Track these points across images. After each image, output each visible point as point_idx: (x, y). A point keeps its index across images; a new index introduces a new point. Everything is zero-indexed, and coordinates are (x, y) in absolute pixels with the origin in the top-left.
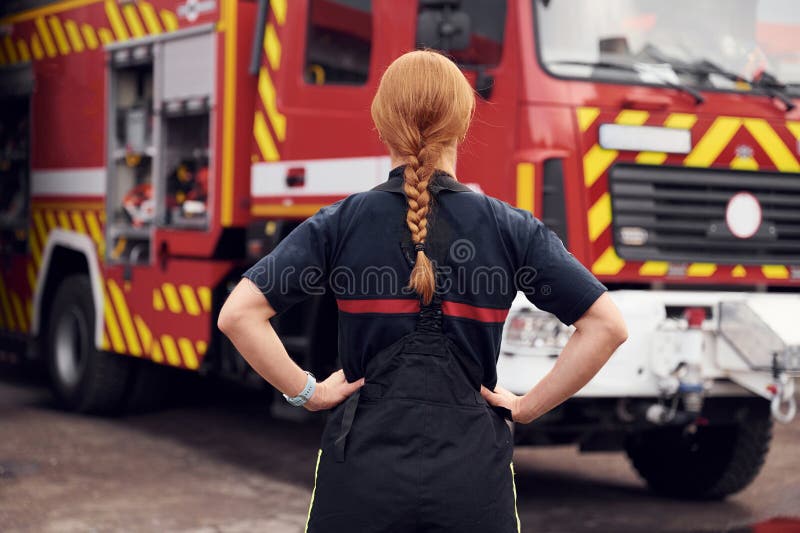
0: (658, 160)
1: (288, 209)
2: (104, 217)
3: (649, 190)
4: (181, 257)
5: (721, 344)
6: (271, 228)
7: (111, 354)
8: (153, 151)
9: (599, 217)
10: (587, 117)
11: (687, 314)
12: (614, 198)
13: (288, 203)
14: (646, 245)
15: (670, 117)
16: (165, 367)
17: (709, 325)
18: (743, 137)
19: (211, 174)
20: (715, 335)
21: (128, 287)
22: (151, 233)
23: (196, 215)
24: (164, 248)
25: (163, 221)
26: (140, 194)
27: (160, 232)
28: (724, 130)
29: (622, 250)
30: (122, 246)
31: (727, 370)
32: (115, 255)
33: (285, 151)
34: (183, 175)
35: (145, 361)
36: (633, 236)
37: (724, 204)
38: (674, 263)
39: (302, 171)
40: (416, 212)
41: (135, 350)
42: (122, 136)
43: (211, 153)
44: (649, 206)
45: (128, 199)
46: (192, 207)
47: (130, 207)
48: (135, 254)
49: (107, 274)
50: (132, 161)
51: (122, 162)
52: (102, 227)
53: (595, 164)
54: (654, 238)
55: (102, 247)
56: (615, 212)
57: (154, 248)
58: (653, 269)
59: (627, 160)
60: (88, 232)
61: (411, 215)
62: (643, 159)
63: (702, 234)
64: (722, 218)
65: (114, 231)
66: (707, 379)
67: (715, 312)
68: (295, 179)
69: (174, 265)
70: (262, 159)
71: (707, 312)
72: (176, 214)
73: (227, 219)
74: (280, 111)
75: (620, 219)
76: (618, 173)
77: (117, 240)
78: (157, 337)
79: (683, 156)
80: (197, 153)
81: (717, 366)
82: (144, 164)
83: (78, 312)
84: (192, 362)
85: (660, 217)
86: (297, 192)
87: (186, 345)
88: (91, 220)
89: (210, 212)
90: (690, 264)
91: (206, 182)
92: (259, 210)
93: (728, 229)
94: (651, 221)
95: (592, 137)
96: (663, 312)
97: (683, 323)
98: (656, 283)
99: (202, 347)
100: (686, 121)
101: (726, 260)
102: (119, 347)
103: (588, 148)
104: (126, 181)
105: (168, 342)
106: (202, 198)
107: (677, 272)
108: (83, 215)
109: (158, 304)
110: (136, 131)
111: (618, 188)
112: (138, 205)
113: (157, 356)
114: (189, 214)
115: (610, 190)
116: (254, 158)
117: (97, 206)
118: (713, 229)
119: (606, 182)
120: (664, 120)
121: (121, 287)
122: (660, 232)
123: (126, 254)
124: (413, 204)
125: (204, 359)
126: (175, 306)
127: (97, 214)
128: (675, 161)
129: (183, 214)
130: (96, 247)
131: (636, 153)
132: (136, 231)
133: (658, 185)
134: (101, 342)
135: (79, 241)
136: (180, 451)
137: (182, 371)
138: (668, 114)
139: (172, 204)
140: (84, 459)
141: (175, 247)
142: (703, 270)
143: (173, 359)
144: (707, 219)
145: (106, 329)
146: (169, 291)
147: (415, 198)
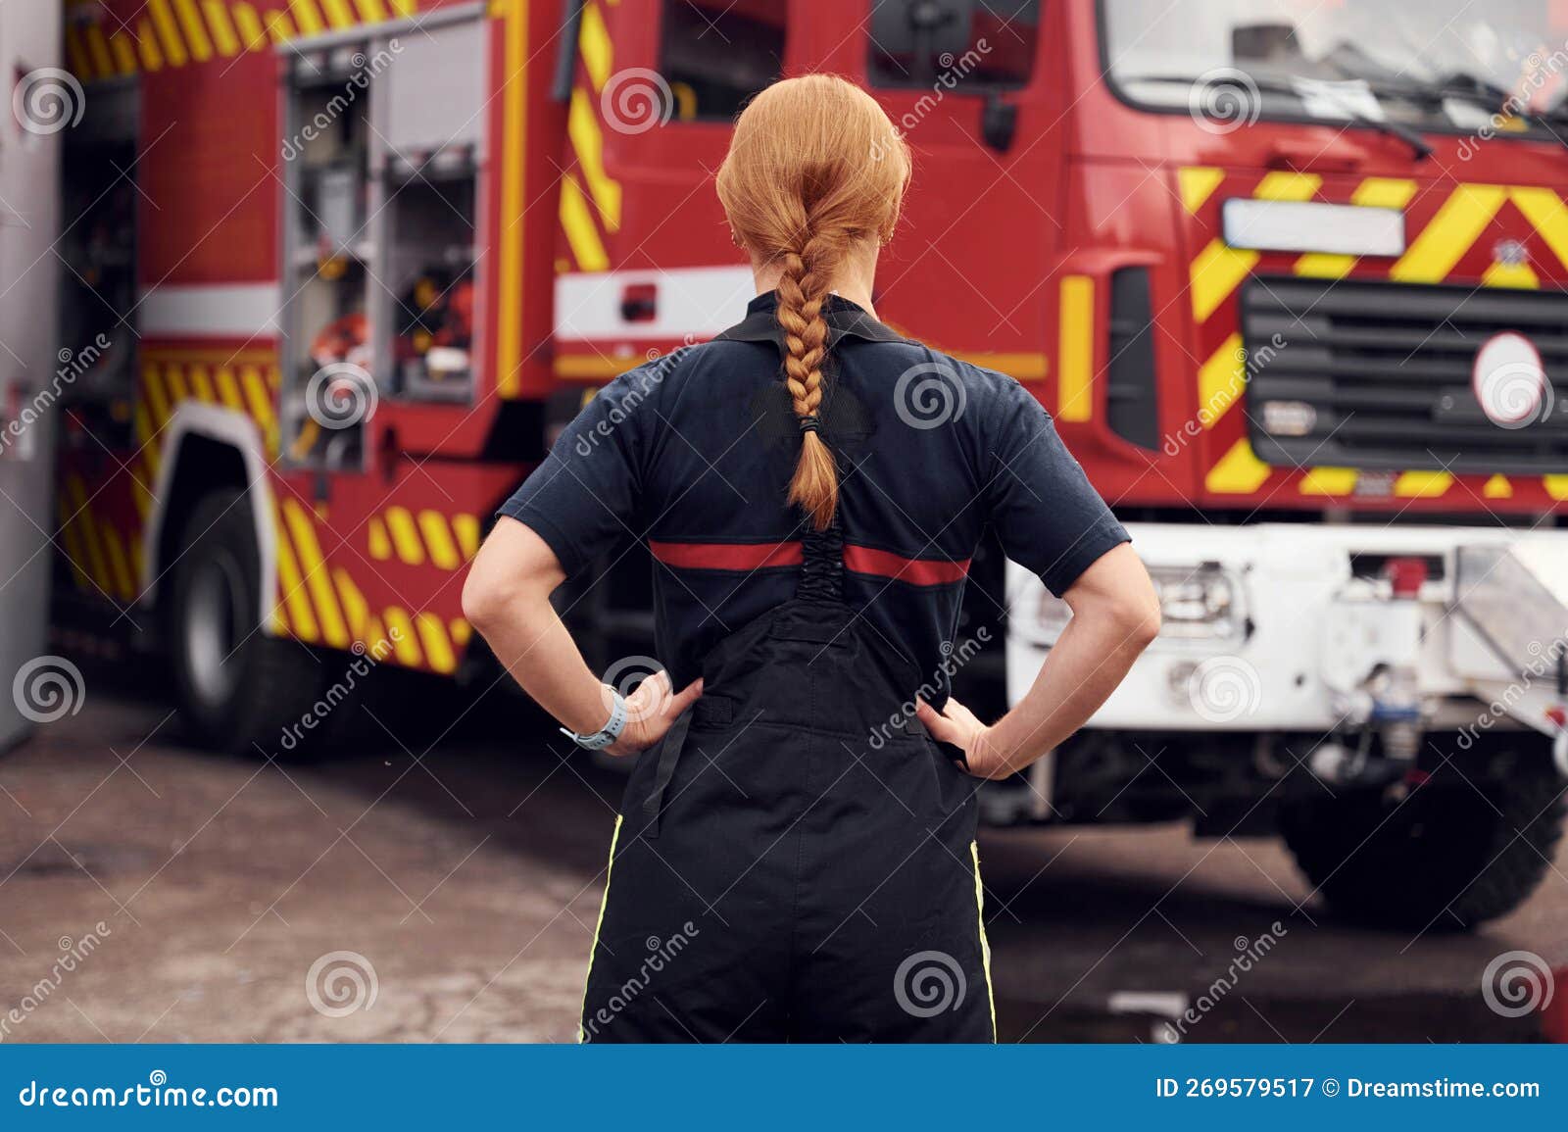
0: (1339, 269)
1: (625, 364)
2: (276, 379)
3: (1319, 329)
4: (419, 456)
5: (1460, 628)
7: (289, 642)
8: (369, 250)
9: (1221, 380)
10: (1197, 186)
11: (1392, 570)
12: (1250, 343)
13: (625, 353)
14: (1314, 435)
15: (1363, 185)
16: (390, 670)
17: (1434, 591)
18: (1509, 224)
19: (478, 295)
20: (1448, 610)
21: (320, 514)
23: (451, 376)
24: (389, 440)
25: (387, 385)
26: (345, 336)
27: (383, 407)
28: (1471, 208)
29: (1264, 446)
30: (310, 435)
31: (1470, 680)
32: (297, 451)
33: (618, 251)
34: (429, 298)
35: (353, 656)
36: (1287, 418)
37: (1470, 356)
38: (1368, 470)
39: (651, 290)
40: (800, 359)
41: (336, 635)
42: (310, 223)
43: (479, 254)
44: (1321, 359)
45: (322, 342)
46: (444, 359)
47: (325, 357)
48: (335, 450)
49: (282, 491)
50: (330, 269)
51: (310, 270)
52: (274, 398)
53: (1214, 278)
54: (1328, 420)
55: (274, 437)
57: (370, 440)
58: (1328, 481)
59: (1277, 269)
60: (247, 407)
61: (794, 365)
62: (1308, 268)
63: (1425, 414)
64: (1466, 383)
65: (294, 407)
66: (1429, 697)
67: (1449, 566)
68: (638, 306)
69: (408, 471)
70: (575, 268)
71: (1432, 566)
72: (412, 371)
73: (508, 383)
74: (610, 173)
75: (1263, 386)
76: (1259, 296)
77: (302, 422)
78: (376, 609)
79: (1390, 261)
80: (452, 255)
81: (1451, 671)
82: (352, 275)
83: (226, 561)
84: (442, 659)
85: (1342, 380)
86: (642, 330)
87: (431, 627)
88: (252, 382)
89: (478, 370)
90: (1399, 473)
91: (470, 312)
92: (569, 366)
93: (1477, 405)
94: (1325, 389)
95: (1211, 225)
96: (1345, 566)
97: (1383, 587)
98: (1333, 510)
99: (462, 631)
100: (1396, 192)
101: (1473, 464)
102: (306, 629)
103: (1200, 246)
104: (319, 309)
105: (397, 621)
106: (462, 343)
107: (1375, 488)
108: (237, 372)
109: (379, 546)
110: (336, 212)
111: (1258, 325)
112: (341, 356)
114: (438, 373)
115: (1241, 329)
116: (560, 265)
117: (263, 357)
118: (1447, 403)
119: (1234, 314)
120: (1352, 190)
121: (310, 513)
122: (1339, 410)
123: (320, 447)
124: (795, 344)
125: (465, 653)
126: (410, 551)
127: (263, 372)
128: (1372, 271)
129: (426, 373)
130: (262, 435)
131: (1295, 256)
133: (1338, 319)
134: (271, 619)
135: (230, 424)
136: (420, 829)
137: (423, 675)
138: (1360, 180)
139: (405, 355)
140: (237, 843)
141: (411, 437)
142: (1426, 484)
143: (408, 654)
144: (1436, 384)
145: (281, 594)
146: (399, 521)
147: (797, 334)
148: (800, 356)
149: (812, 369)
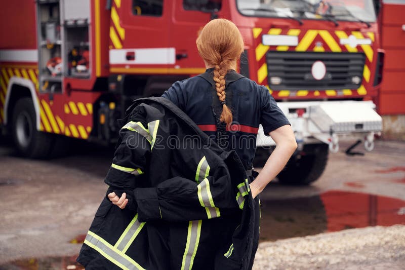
0: (285, 49)
1: (128, 70)
2: (37, 72)
3: (281, 62)
4: (77, 90)
5: (310, 123)
6: (120, 78)
7: (44, 132)
8: (61, 42)
9: (262, 73)
10: (257, 32)
11: (297, 112)
12: (268, 65)
13: (127, 67)
14: (281, 84)
16: (72, 138)
17: (305, 115)
18: (319, 38)
19: (90, 54)
20: (308, 119)
21: (51, 103)
22: (62, 79)
23: (83, 71)
24: (69, 86)
25: (67, 73)
26: (54, 62)
27: (66, 79)
28: (311, 35)
29: (271, 87)
30: (46, 85)
31: (312, 133)
32: (44, 88)
33: (125, 44)
34: (75, 53)
35: (62, 136)
36: (276, 81)
37: (311, 66)
38: (292, 91)
39: (133, 53)
41: (56, 130)
42: (44, 35)
43: (90, 44)
44: (282, 68)
45: (49, 63)
46: (80, 68)
47: (50, 67)
48: (53, 88)
49: (41, 98)
50: (50, 47)
51: (45, 46)
52: (37, 76)
53: (260, 52)
54: (285, 81)
55: (38, 86)
56: (269, 71)
57: (63, 86)
58: (284, 93)
59: (273, 49)
60: (30, 78)
61: (218, 89)
62: (279, 49)
63: (302, 79)
64: (310, 72)
65: (42, 78)
66: (305, 137)
67: (308, 110)
68: (130, 57)
69: (74, 94)
70: (114, 48)
71: (304, 110)
72: (73, 70)
73: (98, 73)
74: (122, 26)
75: (271, 74)
76: (270, 55)
77: (44, 82)
78: (67, 124)
79: (294, 47)
80: (82, 44)
81: (308, 132)
82: (56, 48)
84: (84, 135)
85: (286, 72)
86: (131, 62)
87: (81, 129)
88: (31, 73)
89: (90, 71)
90: (297, 91)
91: (88, 57)
92: (113, 70)
93: (313, 76)
94: (283, 74)
95: (260, 40)
96: (288, 111)
97: (296, 115)
98: (285, 99)
99: (89, 129)
100: (296, 32)
101: (312, 89)
102: (48, 129)
103: (257, 45)
104: (46, 56)
105: (73, 127)
106: (86, 64)
107: (293, 95)
108: (27, 71)
109: (67, 110)
110: (51, 33)
111: (270, 61)
112: (54, 66)
113: (68, 133)
114: (80, 71)
115: (266, 62)
116: (111, 47)
117: (34, 67)
118: (307, 76)
119: (265, 59)
120: (287, 32)
121: (48, 103)
122: (286, 78)
123: (49, 88)
124: (218, 85)
125: (90, 134)
126: (75, 111)
127: (34, 71)
128: (292, 49)
129: (77, 71)
130: (35, 85)
131: (276, 46)
132: (53, 78)
133: (286, 59)
134: (39, 127)
135: (26, 82)
136: (81, 174)
137: (80, 140)
138: (289, 30)
139: (70, 67)
141: (74, 86)
142: (303, 93)
143: (75, 134)
144: (305, 72)
145: (42, 121)
146: (72, 105)
147: (219, 83)
148: (220, 88)
149: (222, 91)
